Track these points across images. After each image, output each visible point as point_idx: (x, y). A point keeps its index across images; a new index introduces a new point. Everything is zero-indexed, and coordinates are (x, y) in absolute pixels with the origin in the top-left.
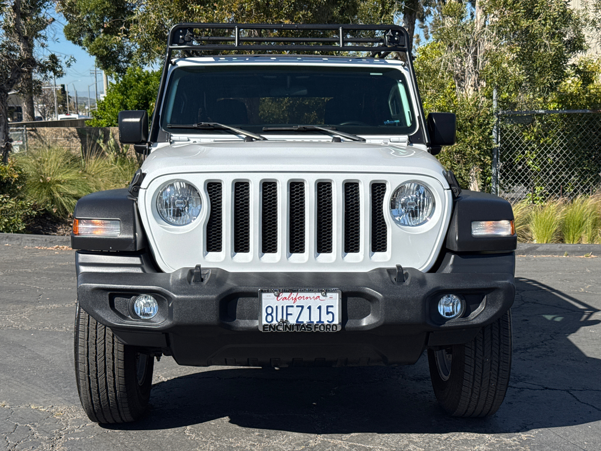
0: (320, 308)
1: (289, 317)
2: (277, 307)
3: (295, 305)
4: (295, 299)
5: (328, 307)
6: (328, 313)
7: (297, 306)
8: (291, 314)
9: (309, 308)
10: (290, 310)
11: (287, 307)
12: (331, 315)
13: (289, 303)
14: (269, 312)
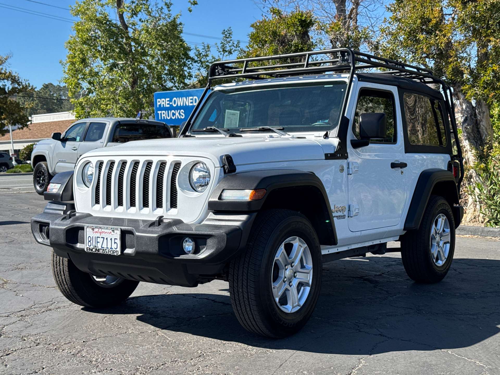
0: (111, 239)
1: (98, 244)
2: (93, 237)
4: (101, 233)
5: (115, 239)
6: (115, 243)
7: (102, 237)
8: (99, 242)
9: (107, 239)
10: (99, 239)
11: (97, 237)
12: (116, 244)
13: (98, 235)
14: (90, 240)
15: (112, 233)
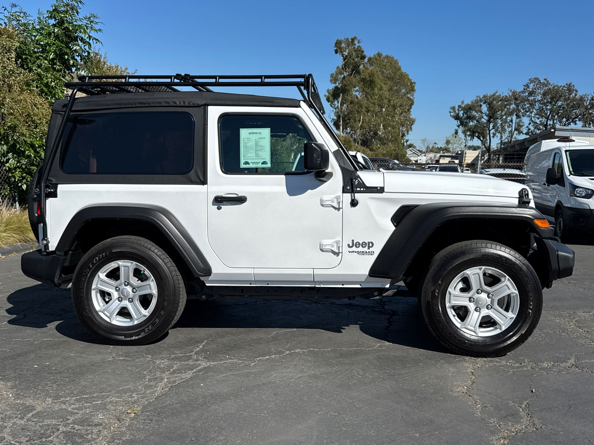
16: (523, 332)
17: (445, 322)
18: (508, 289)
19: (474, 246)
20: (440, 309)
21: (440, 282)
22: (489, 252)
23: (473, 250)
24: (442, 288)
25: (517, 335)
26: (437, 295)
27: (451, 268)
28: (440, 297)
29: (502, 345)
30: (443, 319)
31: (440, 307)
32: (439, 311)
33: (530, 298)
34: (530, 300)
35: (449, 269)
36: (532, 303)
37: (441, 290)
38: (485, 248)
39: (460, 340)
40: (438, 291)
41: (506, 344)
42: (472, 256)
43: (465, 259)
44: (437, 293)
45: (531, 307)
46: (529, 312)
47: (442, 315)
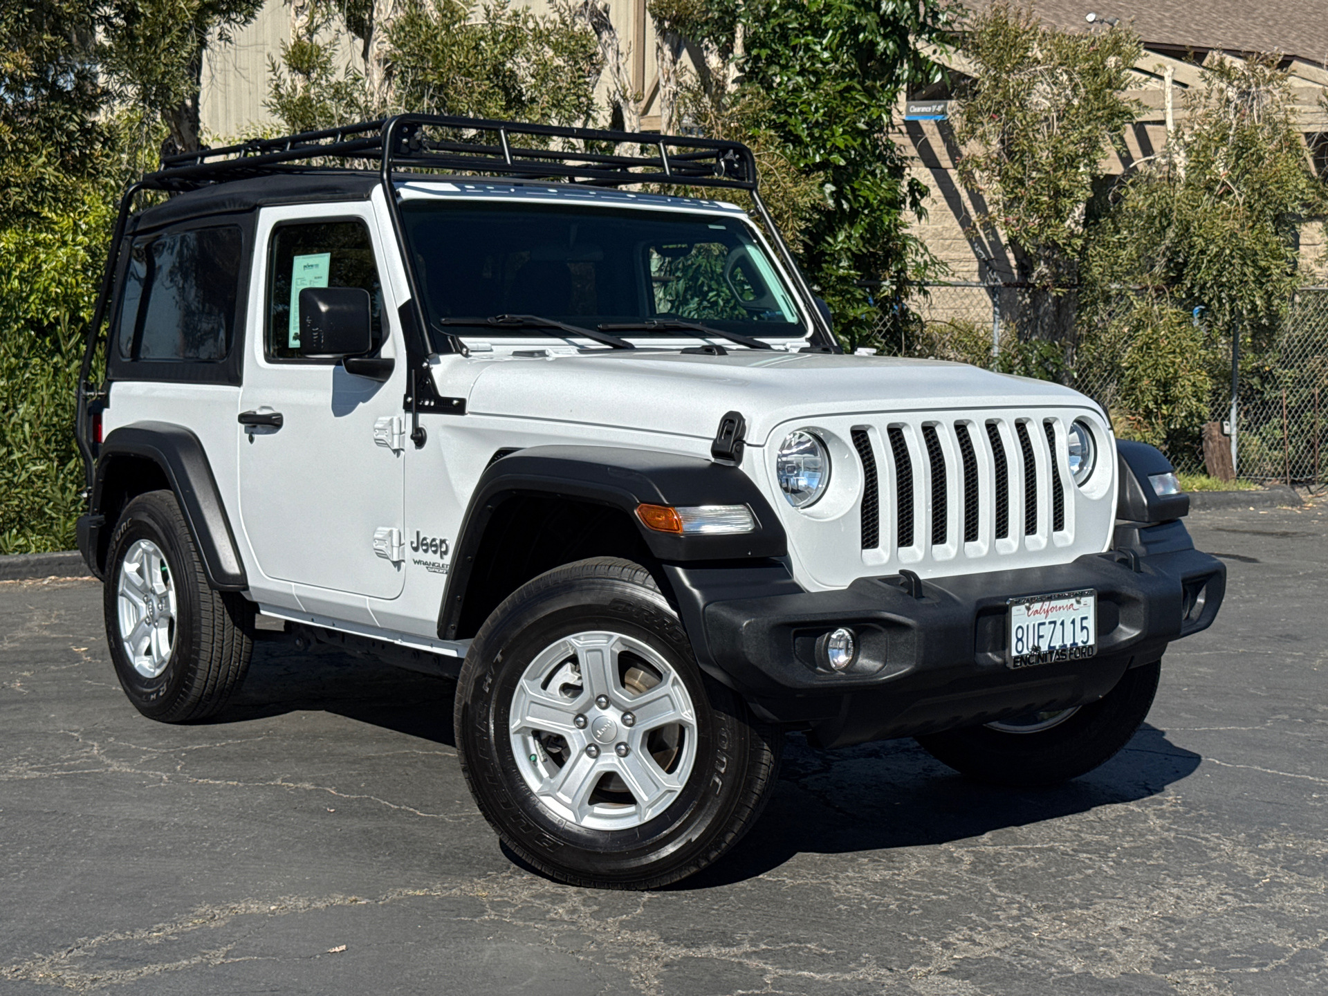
0: (1073, 622)
1: (1041, 640)
2: (1028, 627)
3: (1047, 621)
4: (1048, 611)
5: (1083, 619)
6: (1083, 628)
7: (1050, 623)
8: (1042, 636)
9: (1062, 623)
10: (1043, 629)
11: (1040, 624)
12: (1085, 631)
13: (1041, 618)
14: (1020, 636)
15: (1076, 606)
16: (694, 837)
17: (500, 770)
18: (671, 706)
19: (602, 570)
20: (492, 731)
21: (499, 657)
22: (632, 595)
23: (593, 583)
24: (503, 673)
25: (677, 840)
26: (487, 690)
27: (531, 621)
28: (494, 697)
29: (634, 863)
30: (497, 760)
31: (492, 727)
32: (489, 736)
33: (723, 745)
34: (722, 750)
35: (526, 624)
36: (725, 760)
37: (499, 680)
38: (628, 582)
39: (528, 827)
40: (490, 681)
41: (644, 861)
42: (587, 599)
43: (570, 604)
44: (489, 685)
45: (723, 770)
46: (715, 782)
47: (494, 748)
